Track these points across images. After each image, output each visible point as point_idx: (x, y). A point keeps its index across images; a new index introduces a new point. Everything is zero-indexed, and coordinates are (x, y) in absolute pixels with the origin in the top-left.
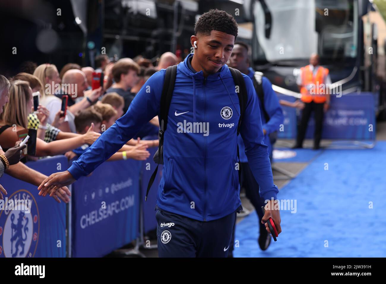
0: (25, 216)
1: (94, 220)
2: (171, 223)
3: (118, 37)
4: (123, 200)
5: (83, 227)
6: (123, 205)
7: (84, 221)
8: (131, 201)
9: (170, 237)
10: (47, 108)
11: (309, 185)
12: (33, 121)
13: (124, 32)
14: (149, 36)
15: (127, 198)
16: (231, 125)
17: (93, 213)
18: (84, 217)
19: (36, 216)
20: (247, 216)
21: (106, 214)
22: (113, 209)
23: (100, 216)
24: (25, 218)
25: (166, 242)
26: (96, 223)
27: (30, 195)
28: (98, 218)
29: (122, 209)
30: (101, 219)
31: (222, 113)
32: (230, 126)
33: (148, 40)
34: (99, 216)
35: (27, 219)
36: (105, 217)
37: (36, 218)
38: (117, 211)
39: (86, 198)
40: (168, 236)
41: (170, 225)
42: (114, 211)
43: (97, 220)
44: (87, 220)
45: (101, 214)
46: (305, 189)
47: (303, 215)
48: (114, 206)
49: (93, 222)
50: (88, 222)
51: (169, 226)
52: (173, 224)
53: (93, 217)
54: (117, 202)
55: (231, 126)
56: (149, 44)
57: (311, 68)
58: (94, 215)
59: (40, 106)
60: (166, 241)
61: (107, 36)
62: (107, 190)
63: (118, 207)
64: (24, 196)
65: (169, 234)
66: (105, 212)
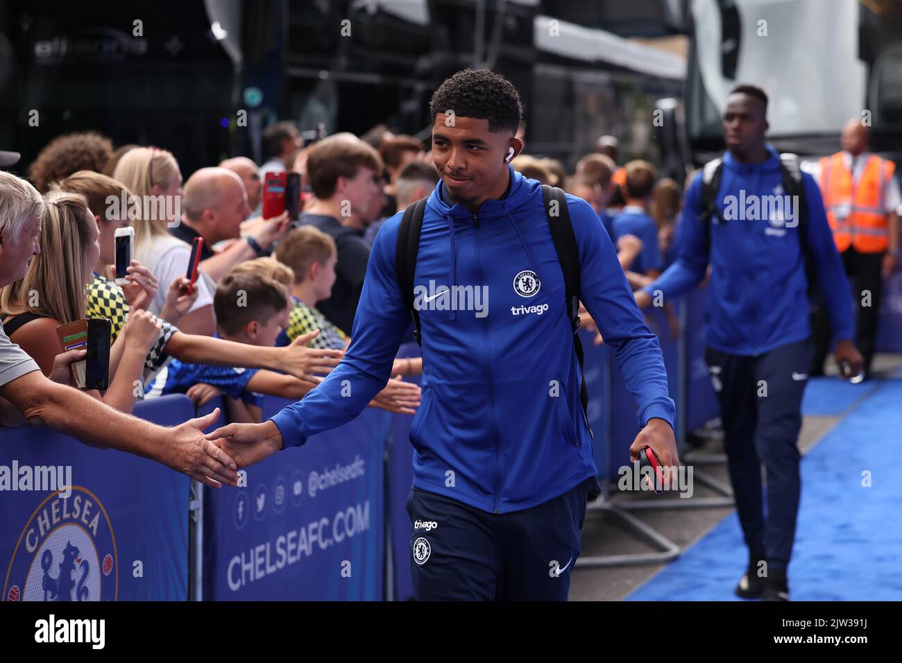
0: (79, 557)
1: (262, 567)
2: (430, 523)
3: (324, 75)
4: (340, 515)
5: (234, 587)
6: (341, 529)
7: (237, 568)
8: (361, 518)
9: (428, 551)
10: (152, 272)
11: (841, 477)
12: (107, 303)
13: (343, 61)
14: (409, 72)
15: (351, 510)
16: (540, 308)
17: (260, 549)
18: (236, 560)
19: (109, 555)
20: (675, 559)
21: (294, 553)
22: (312, 538)
23: (280, 558)
24: (79, 561)
25: (422, 561)
26: (267, 577)
27: (92, 500)
28: (272, 563)
29: (339, 539)
30: (280, 565)
31: (517, 286)
32: (539, 311)
33: (406, 83)
34: (275, 557)
35: (85, 565)
36: (292, 560)
37: (108, 562)
38: (323, 545)
39: (241, 509)
40: (426, 550)
41: (429, 526)
42: (315, 544)
43: (270, 570)
44: (245, 567)
45: (280, 551)
46: (833, 487)
47: (827, 558)
48: (315, 532)
49: (260, 575)
50: (248, 573)
51: (427, 529)
52: (434, 525)
53: (260, 561)
54: (325, 521)
55: (541, 310)
56: (409, 93)
57: (845, 159)
58: (262, 554)
59: (134, 265)
60: (421, 559)
61: (295, 72)
62: (298, 488)
63: (327, 533)
64: (78, 501)
65: (427, 545)
66: (291, 547)
